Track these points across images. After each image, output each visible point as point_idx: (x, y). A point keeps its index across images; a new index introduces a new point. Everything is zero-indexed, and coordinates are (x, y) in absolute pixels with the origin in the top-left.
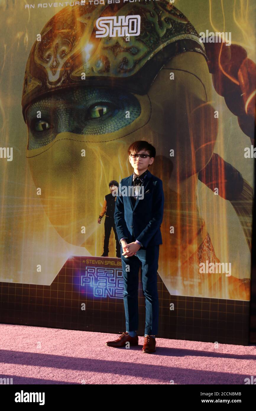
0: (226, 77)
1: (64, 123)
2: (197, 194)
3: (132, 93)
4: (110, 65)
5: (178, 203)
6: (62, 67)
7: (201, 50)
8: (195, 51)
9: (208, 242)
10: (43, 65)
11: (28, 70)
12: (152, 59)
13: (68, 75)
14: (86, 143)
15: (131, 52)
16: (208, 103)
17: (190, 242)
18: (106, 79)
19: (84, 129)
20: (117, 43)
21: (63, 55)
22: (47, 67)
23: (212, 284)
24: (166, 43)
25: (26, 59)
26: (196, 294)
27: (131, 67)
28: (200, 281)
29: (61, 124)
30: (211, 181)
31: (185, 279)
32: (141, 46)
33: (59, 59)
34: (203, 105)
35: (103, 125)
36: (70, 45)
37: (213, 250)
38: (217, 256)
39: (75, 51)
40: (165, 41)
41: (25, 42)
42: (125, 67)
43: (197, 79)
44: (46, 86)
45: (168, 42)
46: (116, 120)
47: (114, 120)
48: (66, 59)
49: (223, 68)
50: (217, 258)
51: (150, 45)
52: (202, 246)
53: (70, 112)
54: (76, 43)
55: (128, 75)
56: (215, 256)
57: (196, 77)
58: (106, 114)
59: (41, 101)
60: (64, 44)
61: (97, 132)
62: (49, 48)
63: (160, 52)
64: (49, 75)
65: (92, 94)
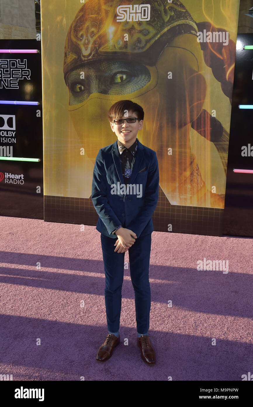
0: (214, 53)
1: (95, 86)
2: (190, 137)
3: (144, 65)
4: (128, 43)
5: (177, 143)
6: (92, 44)
7: (195, 33)
8: (191, 33)
9: (197, 170)
10: (78, 42)
11: (67, 45)
12: (159, 38)
13: (97, 50)
14: (111, 101)
15: (143, 33)
16: (200, 72)
17: (185, 170)
18: (124, 54)
19: (109, 91)
20: (133, 26)
21: (92, 35)
22: (81, 44)
23: (200, 198)
24: (169, 26)
25: (65, 37)
26: (188, 204)
27: (143, 45)
28: (191, 195)
29: (93, 87)
30: (200, 128)
31: (181, 194)
32: (151, 29)
33: (90, 38)
34: (196, 74)
35: (123, 88)
36: (97, 28)
37: (201, 176)
38: (203, 180)
39: (101, 32)
40: (169, 25)
41: (63, 24)
42: (139, 45)
43: (192, 55)
44: (81, 59)
45: (171, 26)
46: (132, 85)
47: (131, 84)
48: (94, 38)
49: (211, 47)
50: (203, 181)
51: (158, 28)
52: (193, 173)
53: (99, 78)
54: (102, 26)
55: (141, 51)
56: (202, 179)
57: (192, 53)
58: (125, 80)
59: (78, 70)
60: (93, 26)
61: (119, 93)
62: (82, 29)
63: (164, 34)
64: (82, 50)
65: (115, 65)
